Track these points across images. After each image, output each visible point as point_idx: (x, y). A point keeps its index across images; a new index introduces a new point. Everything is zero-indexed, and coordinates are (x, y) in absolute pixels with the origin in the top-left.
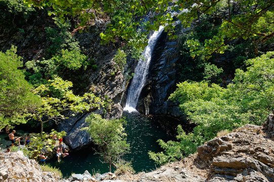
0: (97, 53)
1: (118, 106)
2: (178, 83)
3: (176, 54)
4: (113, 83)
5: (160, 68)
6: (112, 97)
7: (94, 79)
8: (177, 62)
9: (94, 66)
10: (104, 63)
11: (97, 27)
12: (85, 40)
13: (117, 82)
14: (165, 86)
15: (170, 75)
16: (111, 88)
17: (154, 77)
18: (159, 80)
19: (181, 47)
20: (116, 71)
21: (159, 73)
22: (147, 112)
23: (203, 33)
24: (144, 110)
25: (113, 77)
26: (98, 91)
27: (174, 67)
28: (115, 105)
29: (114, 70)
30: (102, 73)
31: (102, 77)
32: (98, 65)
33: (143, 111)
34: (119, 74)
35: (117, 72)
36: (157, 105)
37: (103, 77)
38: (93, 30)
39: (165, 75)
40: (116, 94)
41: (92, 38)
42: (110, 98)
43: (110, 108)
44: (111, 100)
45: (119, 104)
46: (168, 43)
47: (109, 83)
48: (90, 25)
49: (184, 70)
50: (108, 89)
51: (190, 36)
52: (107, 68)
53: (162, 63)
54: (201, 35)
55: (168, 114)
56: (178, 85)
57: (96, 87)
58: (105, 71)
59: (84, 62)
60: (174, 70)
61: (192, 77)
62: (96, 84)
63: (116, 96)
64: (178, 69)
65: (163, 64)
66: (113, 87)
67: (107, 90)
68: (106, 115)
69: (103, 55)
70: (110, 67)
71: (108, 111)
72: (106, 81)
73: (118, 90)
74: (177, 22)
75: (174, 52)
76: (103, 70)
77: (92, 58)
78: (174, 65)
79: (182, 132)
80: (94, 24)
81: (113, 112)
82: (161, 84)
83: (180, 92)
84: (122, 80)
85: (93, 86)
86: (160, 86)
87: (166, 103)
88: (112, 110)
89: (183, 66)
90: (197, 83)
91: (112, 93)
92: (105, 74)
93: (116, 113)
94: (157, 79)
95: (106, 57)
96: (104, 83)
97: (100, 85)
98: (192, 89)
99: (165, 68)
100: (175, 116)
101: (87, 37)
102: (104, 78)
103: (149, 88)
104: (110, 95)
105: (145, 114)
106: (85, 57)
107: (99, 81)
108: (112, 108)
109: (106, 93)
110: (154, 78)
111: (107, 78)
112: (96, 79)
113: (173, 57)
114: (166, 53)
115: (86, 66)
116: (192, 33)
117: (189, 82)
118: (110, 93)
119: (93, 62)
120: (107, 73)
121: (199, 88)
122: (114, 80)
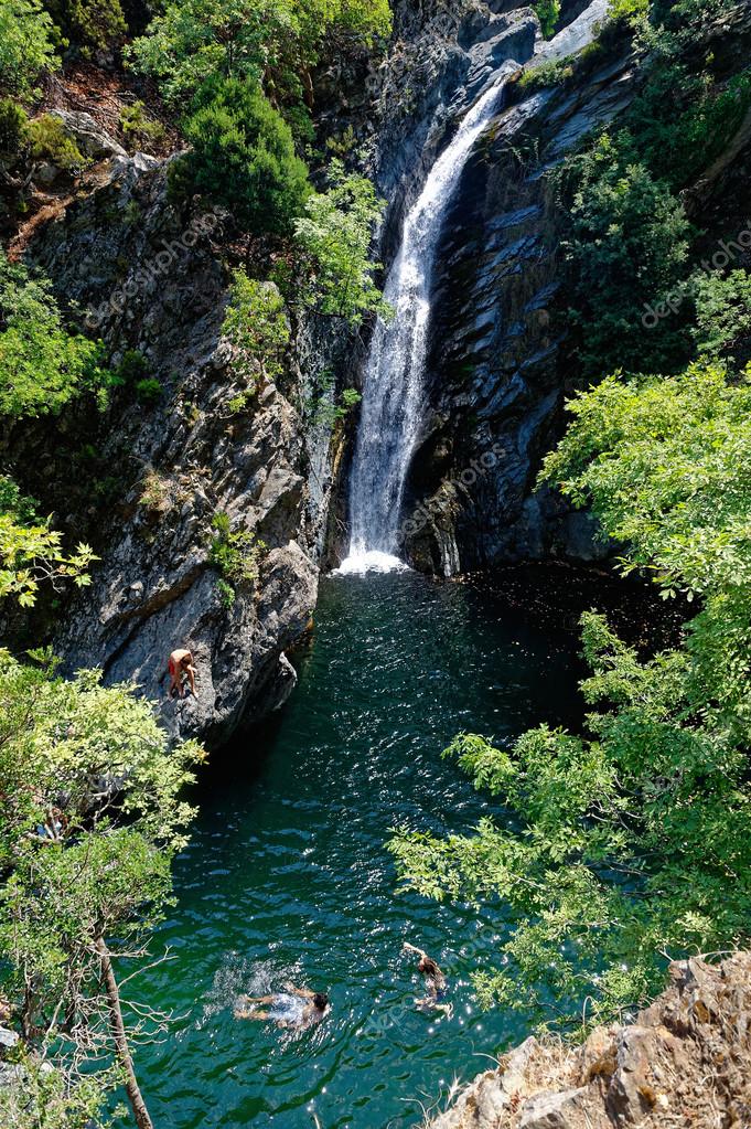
0: (149, 319)
1: (287, 560)
2: (573, 396)
3: (547, 266)
4: (250, 449)
5: (480, 345)
6: (252, 519)
7: (156, 446)
8: (557, 303)
9: (142, 385)
10: (190, 362)
11: (125, 191)
12: (82, 268)
13: (264, 443)
14: (516, 428)
15: (530, 369)
16: (244, 478)
17: (456, 392)
18: (483, 402)
19: (565, 226)
20: (250, 390)
21: (480, 371)
22: (451, 559)
23: (663, 131)
24: (437, 556)
25: (243, 420)
26: (180, 503)
27: (543, 331)
28: (275, 555)
29: (242, 385)
30: (187, 409)
31: (189, 430)
32: (162, 377)
33: (430, 561)
34: (270, 400)
35: (259, 391)
36: (494, 521)
37: (195, 432)
38: (109, 209)
39: (510, 373)
40: (269, 503)
41: (113, 253)
42: (242, 526)
43: (254, 575)
44: (249, 535)
45: (293, 546)
46: (497, 222)
47: (231, 455)
48: (88, 188)
49: (594, 332)
50: (229, 483)
51: (599, 157)
52: (207, 384)
53: (483, 320)
54: (651, 141)
55: (552, 557)
56: (571, 406)
57: (169, 483)
58: (201, 397)
59: (87, 375)
60: (546, 341)
61: (638, 358)
62: (166, 470)
63: (272, 512)
64: (564, 336)
65: (488, 326)
66: (248, 469)
67: (225, 488)
68: (238, 610)
69: (179, 322)
70: (217, 375)
71: (244, 588)
72: (210, 448)
73: (276, 481)
74: (526, 106)
75: (533, 259)
76: (189, 395)
77: (132, 344)
78: (545, 317)
79: (609, 650)
80: (106, 179)
81: (270, 589)
82: (495, 424)
83: (587, 439)
84: (287, 427)
85: (153, 479)
86: (495, 430)
87: (532, 504)
88: (264, 583)
89: (588, 314)
90: (670, 382)
91: (248, 502)
92: (203, 415)
93: (284, 592)
94: (473, 399)
95: (195, 330)
96: (206, 458)
97: (186, 469)
98: (644, 410)
99: (501, 341)
100: (587, 558)
101: (88, 252)
102: (202, 436)
103: (444, 452)
104: (241, 509)
105: (441, 572)
106: (88, 347)
107: (179, 453)
108: (262, 571)
109: (221, 506)
110: (460, 400)
111: (213, 432)
112: (165, 447)
113: (533, 283)
114: (496, 267)
115: (102, 392)
116: (605, 141)
117: (624, 381)
118: (240, 499)
119: (139, 365)
120: (210, 407)
121: (681, 400)
122: (248, 437)
